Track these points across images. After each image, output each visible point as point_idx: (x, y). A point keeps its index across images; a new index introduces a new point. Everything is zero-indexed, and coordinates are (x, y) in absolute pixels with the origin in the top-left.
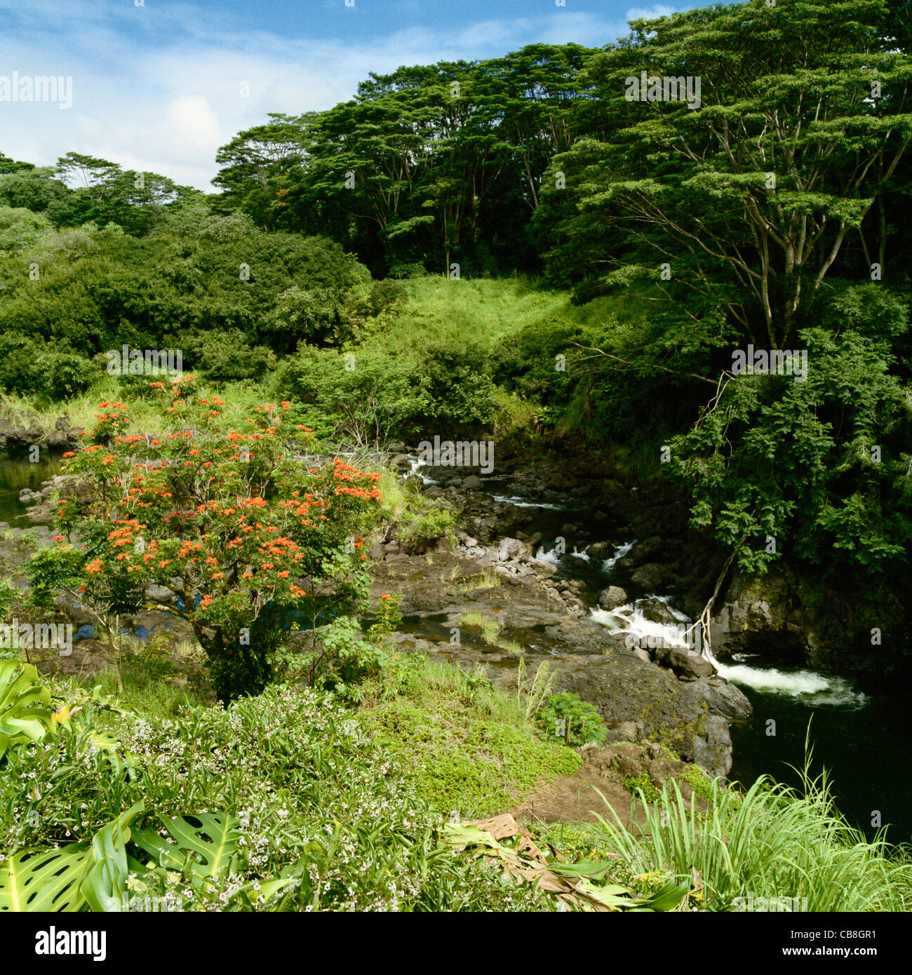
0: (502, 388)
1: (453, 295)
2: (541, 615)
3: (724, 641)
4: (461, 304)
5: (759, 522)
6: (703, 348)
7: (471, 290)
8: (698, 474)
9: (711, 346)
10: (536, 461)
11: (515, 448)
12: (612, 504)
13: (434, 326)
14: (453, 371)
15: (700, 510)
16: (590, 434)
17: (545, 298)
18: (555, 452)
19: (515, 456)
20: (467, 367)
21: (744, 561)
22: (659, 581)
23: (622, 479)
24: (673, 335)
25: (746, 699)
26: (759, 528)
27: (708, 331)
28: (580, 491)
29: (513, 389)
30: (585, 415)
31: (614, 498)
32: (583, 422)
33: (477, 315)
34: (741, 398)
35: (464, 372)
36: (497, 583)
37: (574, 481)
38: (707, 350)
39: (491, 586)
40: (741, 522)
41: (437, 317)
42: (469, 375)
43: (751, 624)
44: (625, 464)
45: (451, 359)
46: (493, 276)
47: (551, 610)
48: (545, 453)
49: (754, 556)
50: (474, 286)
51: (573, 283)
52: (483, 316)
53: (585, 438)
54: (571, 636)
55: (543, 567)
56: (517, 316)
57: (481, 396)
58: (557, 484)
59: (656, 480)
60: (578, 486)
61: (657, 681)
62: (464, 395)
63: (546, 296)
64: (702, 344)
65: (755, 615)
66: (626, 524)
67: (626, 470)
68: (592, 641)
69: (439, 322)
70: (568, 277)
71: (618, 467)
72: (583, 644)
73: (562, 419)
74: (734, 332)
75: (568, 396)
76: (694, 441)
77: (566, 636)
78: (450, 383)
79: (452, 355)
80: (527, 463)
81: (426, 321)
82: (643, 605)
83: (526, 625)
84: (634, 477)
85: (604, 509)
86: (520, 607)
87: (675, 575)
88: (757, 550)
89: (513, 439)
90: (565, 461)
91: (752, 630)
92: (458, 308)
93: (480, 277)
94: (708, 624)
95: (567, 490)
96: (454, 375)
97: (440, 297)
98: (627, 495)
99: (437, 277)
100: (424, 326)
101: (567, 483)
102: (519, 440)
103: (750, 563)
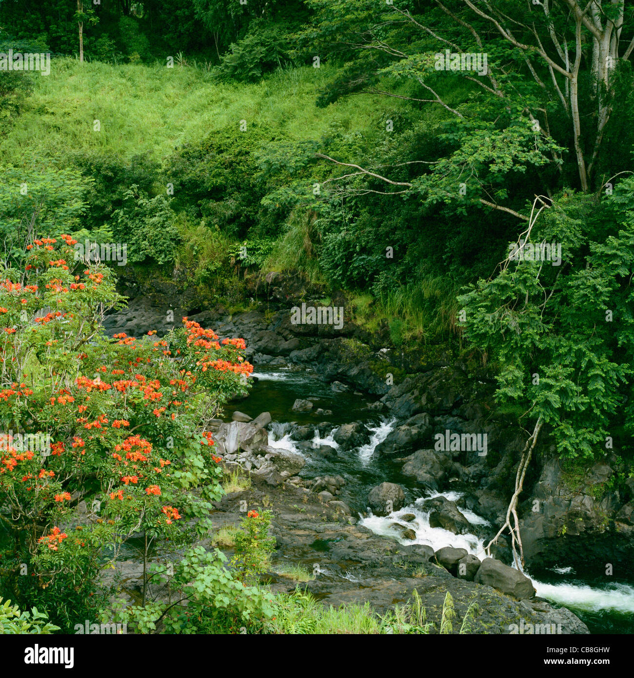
0: (183, 215)
1: (94, 87)
2: (316, 526)
3: (537, 551)
4: (107, 99)
5: (585, 392)
6: (517, 166)
7: (119, 80)
8: (508, 331)
9: (527, 163)
10: (234, 314)
11: (205, 298)
12: (354, 372)
13: (71, 128)
14: (114, 192)
15: (510, 377)
16: (312, 277)
17: (225, 94)
18: (259, 303)
19: (206, 308)
20: (134, 186)
21: (565, 443)
22: (441, 473)
23: (365, 337)
24: (476, 149)
25: (585, 626)
26: (586, 400)
27: (521, 144)
28: (304, 353)
29: (199, 215)
30: (305, 252)
31: (357, 363)
32: (301, 262)
33: (132, 114)
34: (562, 231)
35: (129, 193)
36: (247, 483)
37: (293, 341)
38: (523, 169)
39: (240, 489)
40: (563, 392)
41: (75, 116)
42: (137, 197)
43: (572, 526)
44: (368, 317)
45: (110, 174)
46: (146, 60)
47: (330, 520)
48: (247, 304)
49: (577, 436)
50: (122, 75)
51: (262, 74)
52: (142, 117)
53: (303, 282)
54: (367, 553)
55: (287, 460)
56: (189, 118)
57: (154, 225)
58: (271, 345)
59: (414, 338)
60: (299, 348)
61: (503, 609)
62: (130, 224)
63: (227, 92)
64: (516, 160)
65: (576, 515)
66: (377, 398)
67: (371, 326)
68: (395, 558)
69: (79, 122)
70: (256, 66)
71: (359, 322)
72: (385, 564)
73: (270, 257)
74: (555, 146)
75: (277, 227)
76: (503, 288)
77: (361, 554)
78: (110, 208)
79: (113, 169)
80: (222, 317)
81: (59, 122)
82: (427, 506)
83: (301, 541)
84: (385, 334)
85: (343, 378)
86: (288, 517)
87: (457, 465)
88: (580, 428)
89: (201, 285)
90: (276, 314)
91: (571, 533)
92: (105, 105)
93: (126, 61)
94: (517, 528)
95: (285, 353)
96: (115, 197)
97: (76, 89)
98: (374, 358)
99: (69, 60)
100: (58, 129)
101: (285, 345)
102: (210, 286)
103: (572, 445)
